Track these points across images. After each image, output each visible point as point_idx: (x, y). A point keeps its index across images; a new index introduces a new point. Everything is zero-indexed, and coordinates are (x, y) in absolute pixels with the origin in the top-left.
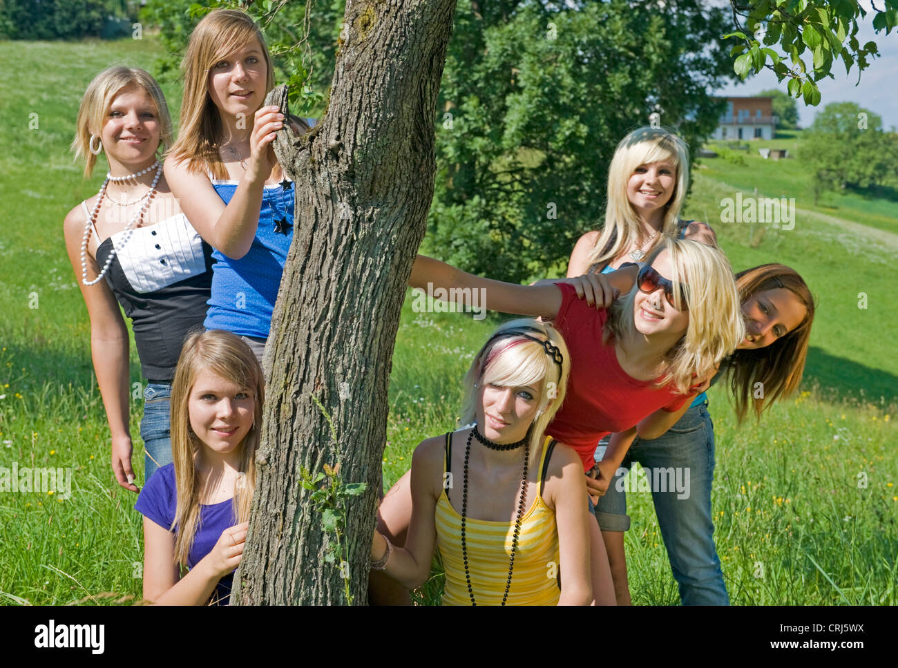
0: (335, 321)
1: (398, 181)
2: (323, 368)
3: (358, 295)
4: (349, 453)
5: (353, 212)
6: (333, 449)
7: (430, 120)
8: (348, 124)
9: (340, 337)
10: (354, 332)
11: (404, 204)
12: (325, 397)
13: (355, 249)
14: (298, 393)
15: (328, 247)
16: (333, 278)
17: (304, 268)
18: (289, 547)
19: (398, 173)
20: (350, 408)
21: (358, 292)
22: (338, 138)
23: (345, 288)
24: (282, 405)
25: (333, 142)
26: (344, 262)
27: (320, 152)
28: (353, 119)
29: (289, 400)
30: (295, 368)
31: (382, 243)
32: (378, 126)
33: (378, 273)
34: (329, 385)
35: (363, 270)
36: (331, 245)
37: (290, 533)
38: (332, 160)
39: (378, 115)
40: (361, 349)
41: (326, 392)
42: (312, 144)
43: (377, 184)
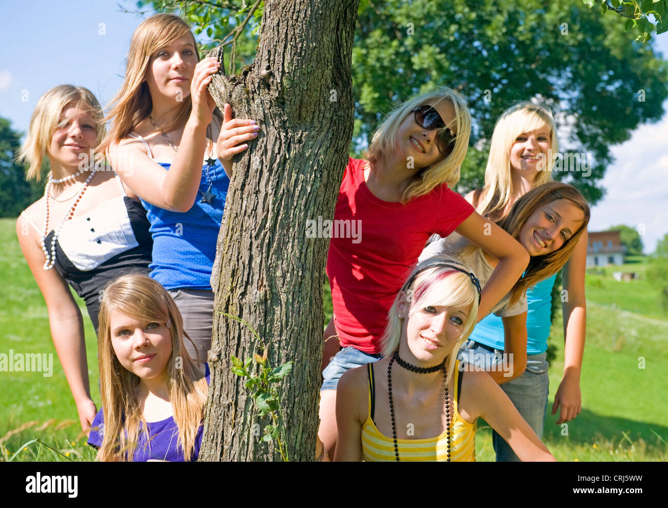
0: (273, 230)
1: (322, 108)
2: (265, 272)
3: (292, 207)
4: (292, 349)
5: (284, 134)
6: (277, 345)
7: (347, 63)
8: (276, 55)
9: (279, 244)
10: (291, 240)
11: (329, 129)
12: (268, 297)
13: (287, 166)
14: (243, 294)
15: (264, 165)
16: (270, 191)
17: (244, 185)
18: (242, 434)
19: (322, 100)
20: (290, 308)
21: (293, 205)
22: (268, 68)
23: (281, 200)
24: (230, 307)
25: (264, 72)
26: (279, 178)
27: (253, 83)
28: (280, 49)
29: (236, 301)
30: (240, 272)
31: (311, 163)
32: (303, 54)
33: (309, 189)
34: (271, 286)
35: (296, 185)
36: (267, 163)
37: (242, 421)
38: (264, 89)
39: (302, 45)
40: (298, 255)
41: (268, 292)
42: (246, 78)
43: (304, 110)
